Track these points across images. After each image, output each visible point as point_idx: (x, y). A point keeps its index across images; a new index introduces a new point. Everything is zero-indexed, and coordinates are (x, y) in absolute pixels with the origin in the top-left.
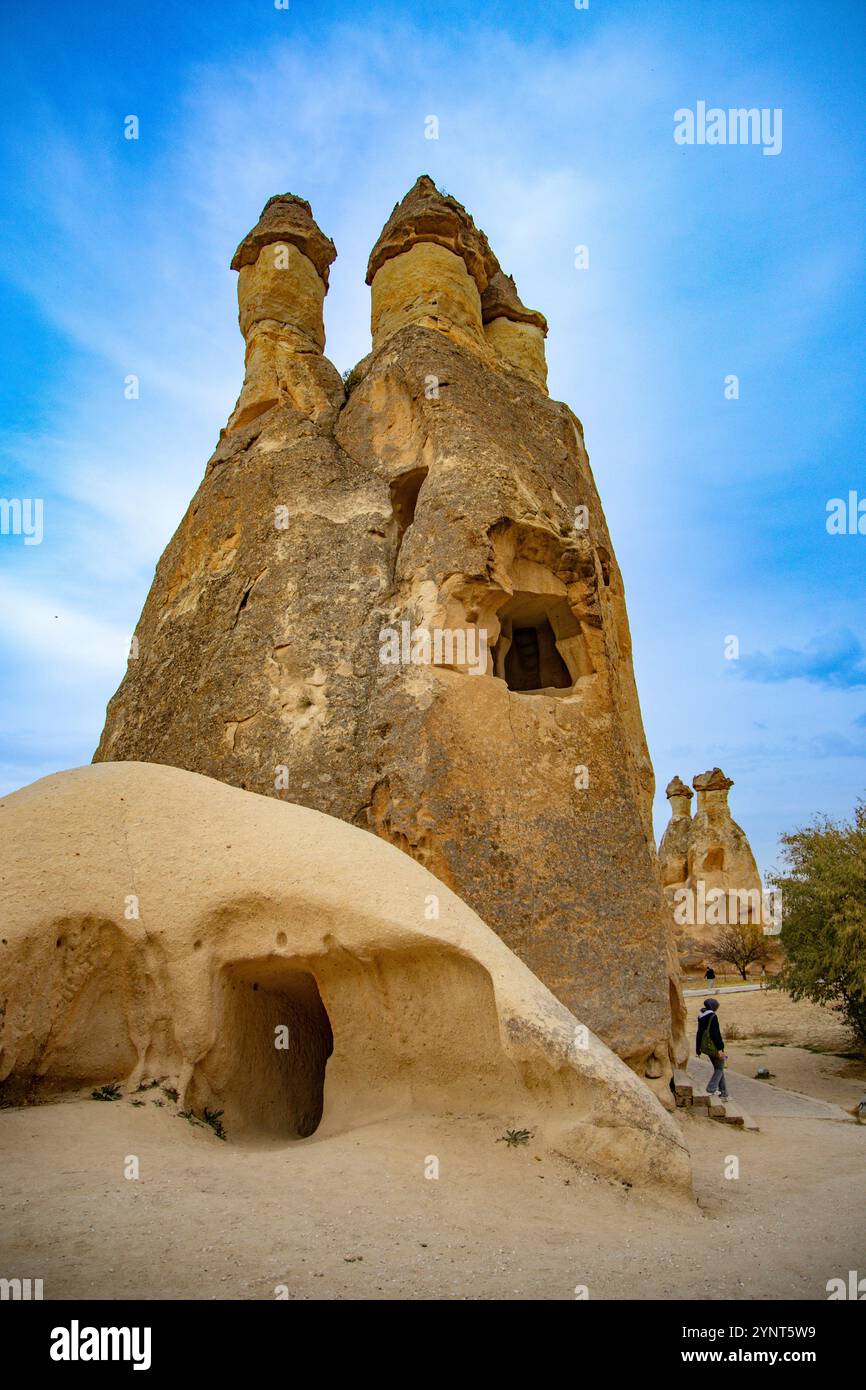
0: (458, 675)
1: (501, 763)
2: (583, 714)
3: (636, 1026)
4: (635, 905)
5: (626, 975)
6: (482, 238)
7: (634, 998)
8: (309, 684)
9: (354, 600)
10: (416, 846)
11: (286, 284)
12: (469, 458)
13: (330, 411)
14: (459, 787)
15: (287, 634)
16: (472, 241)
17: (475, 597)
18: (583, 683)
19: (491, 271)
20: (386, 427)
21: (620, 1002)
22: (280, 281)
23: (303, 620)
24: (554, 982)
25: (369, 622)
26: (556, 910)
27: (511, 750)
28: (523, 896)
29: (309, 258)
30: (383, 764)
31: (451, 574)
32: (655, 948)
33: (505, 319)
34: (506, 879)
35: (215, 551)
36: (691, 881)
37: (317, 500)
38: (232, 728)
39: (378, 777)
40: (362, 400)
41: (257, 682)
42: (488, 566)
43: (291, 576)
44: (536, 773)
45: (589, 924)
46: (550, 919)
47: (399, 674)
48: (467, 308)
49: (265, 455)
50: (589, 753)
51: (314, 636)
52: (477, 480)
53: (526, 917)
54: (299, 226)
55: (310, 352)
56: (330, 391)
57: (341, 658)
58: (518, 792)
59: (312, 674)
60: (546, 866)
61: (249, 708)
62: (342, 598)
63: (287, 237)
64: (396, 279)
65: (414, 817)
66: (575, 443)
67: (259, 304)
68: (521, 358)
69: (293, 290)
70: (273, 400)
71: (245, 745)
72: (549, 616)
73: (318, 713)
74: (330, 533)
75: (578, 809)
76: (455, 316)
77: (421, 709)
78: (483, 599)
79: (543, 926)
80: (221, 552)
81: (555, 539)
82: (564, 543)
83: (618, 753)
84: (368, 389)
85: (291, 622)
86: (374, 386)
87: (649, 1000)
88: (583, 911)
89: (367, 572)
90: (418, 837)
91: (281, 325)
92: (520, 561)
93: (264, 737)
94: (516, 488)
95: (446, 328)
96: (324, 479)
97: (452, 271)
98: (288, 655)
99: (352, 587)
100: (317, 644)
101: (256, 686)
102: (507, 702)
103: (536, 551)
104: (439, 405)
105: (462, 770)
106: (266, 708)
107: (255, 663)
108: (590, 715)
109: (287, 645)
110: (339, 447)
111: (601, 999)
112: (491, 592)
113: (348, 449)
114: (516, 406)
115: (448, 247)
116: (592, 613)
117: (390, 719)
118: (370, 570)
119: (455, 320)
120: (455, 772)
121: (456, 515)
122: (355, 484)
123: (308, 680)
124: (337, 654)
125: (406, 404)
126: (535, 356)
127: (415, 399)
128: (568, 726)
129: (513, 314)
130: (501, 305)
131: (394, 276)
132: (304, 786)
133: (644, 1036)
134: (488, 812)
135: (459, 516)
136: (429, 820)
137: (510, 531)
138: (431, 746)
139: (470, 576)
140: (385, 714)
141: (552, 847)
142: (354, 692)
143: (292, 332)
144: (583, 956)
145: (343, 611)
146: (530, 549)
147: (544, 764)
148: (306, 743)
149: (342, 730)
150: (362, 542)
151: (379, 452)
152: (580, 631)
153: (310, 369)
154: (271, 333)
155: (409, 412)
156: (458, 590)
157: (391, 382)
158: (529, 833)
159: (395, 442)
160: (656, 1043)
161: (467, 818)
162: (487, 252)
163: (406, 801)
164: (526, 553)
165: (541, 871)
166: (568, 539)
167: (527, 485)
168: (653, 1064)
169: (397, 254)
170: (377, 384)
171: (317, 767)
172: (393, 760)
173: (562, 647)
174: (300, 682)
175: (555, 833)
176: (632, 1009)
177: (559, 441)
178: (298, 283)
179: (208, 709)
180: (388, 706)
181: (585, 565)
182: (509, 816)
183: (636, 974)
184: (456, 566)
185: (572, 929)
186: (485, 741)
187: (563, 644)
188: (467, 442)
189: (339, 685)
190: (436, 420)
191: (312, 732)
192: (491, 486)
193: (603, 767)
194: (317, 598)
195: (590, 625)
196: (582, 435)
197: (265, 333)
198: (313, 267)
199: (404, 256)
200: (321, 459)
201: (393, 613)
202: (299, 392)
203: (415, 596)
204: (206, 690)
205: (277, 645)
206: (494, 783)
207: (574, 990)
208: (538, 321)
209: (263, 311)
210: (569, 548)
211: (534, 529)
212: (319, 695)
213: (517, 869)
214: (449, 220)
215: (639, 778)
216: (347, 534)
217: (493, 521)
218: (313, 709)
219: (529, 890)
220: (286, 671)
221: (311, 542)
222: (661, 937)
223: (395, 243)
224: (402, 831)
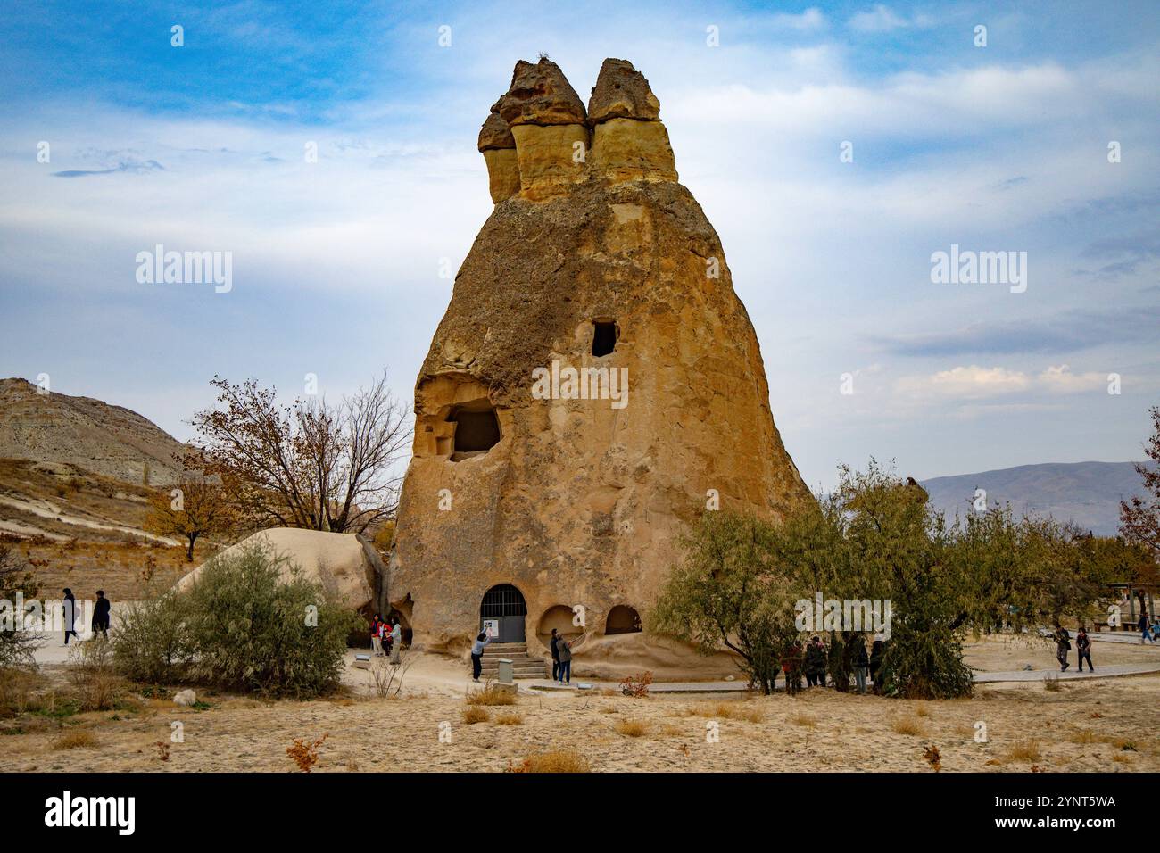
0: (422, 460)
14: (411, 515)
28: (425, 563)
33: (598, 125)
45: (451, 576)
46: (434, 573)
50: (476, 488)
53: (424, 572)
60: (438, 549)
75: (462, 519)
79: (430, 577)
83: (496, 485)
92: (462, 385)
105: (413, 507)
108: (486, 466)
120: (410, 508)
129: (600, 120)
141: (443, 540)
158: (434, 534)
165: (435, 551)
166: (469, 369)
175: (446, 533)
176: (457, 616)
186: (426, 491)
193: (483, 495)
210: (470, 374)
213: (425, 551)
219: (428, 560)
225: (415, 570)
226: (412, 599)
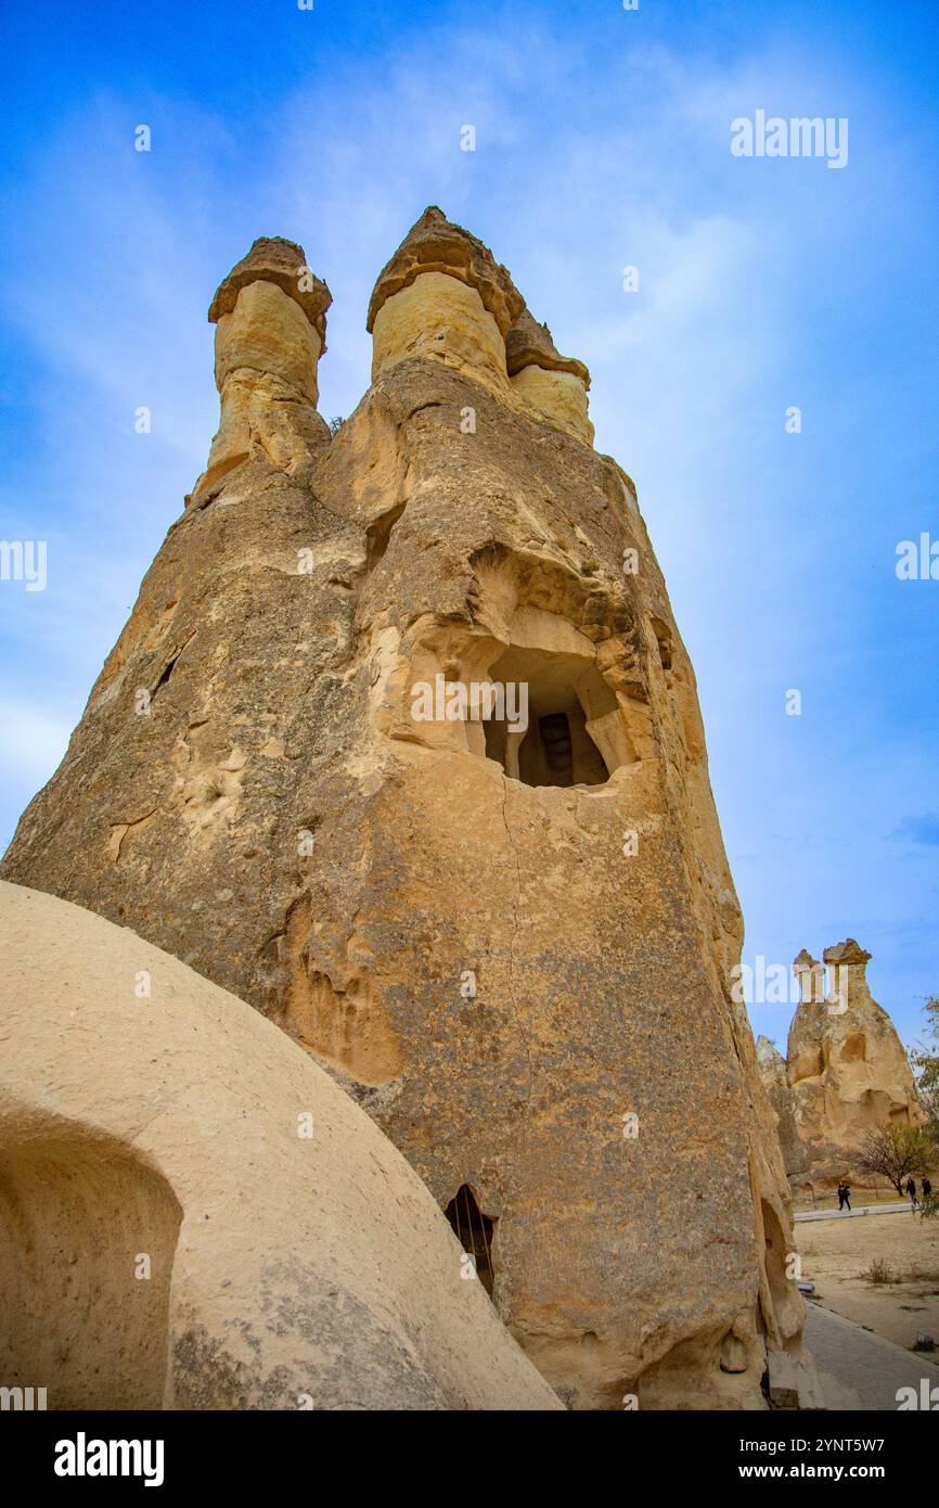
0: (427, 751)
1: (487, 874)
2: (617, 812)
3: (700, 1283)
4: (697, 1089)
5: (682, 1198)
6: (502, 272)
7: (696, 1236)
8: (224, 770)
9: (299, 663)
10: (343, 993)
11: (266, 329)
12: (454, 477)
13: (309, 462)
14: (416, 907)
15: (207, 708)
16: (488, 271)
17: (453, 647)
18: (621, 774)
19: (516, 310)
20: (368, 467)
21: (672, 1244)
22: (259, 325)
23: (229, 690)
24: (561, 1211)
25: (315, 690)
26: (567, 1094)
27: (504, 858)
28: (514, 1071)
29: (296, 300)
30: (306, 873)
31: (418, 616)
32: (731, 1156)
33: (536, 367)
34: (486, 1045)
35: (152, 626)
36: (828, 1074)
37: (272, 551)
38: (119, 832)
39: (297, 892)
40: (343, 441)
41: (161, 772)
42: (468, 602)
43: (223, 639)
44: (541, 890)
46: (559, 1108)
47: (340, 749)
48: (484, 346)
49: (219, 509)
50: (626, 865)
51: (239, 709)
52: (462, 500)
53: (518, 1105)
54: (283, 263)
55: (290, 400)
56: (311, 441)
57: (271, 734)
58: (512, 917)
59: (229, 756)
60: (552, 1026)
61: (143, 806)
62: (284, 662)
63: (268, 275)
64: (398, 317)
65: (342, 949)
66: (623, 499)
67: (234, 350)
68: (556, 409)
69: (276, 335)
70: (243, 454)
71: (133, 855)
72: (577, 691)
73: (228, 806)
74: (282, 587)
75: (608, 945)
76: (468, 354)
77: (365, 795)
78: (466, 650)
79: (546, 1120)
80: (158, 627)
81: (572, 577)
82: (587, 585)
83: (671, 867)
84: (350, 428)
85: (214, 693)
86: (357, 423)
87: (721, 1241)
88: (613, 1096)
89: (322, 629)
90: (346, 979)
91: (260, 374)
92: (526, 609)
93: (158, 844)
94: (515, 510)
95: (456, 365)
96: (286, 529)
97: (464, 304)
98: (204, 735)
99: (298, 647)
100: (242, 719)
101: (159, 777)
102: (500, 790)
103: (548, 595)
104: (425, 427)
105: (424, 882)
106: (166, 804)
107: (162, 748)
108: (628, 814)
109: (204, 723)
110: (315, 499)
111: (641, 1239)
112: (476, 639)
113: (323, 499)
114: (539, 446)
115: (458, 277)
116: (630, 679)
117: (320, 810)
118: (327, 628)
119: (466, 358)
120: (413, 885)
121: (430, 540)
122: (326, 534)
123: (222, 764)
124: (266, 731)
125: (390, 436)
126: (574, 406)
127: (399, 425)
128: (595, 828)
129: (546, 362)
130: (530, 350)
131: (396, 315)
132: (195, 907)
133: (714, 1301)
134: (463, 945)
135: (433, 541)
136: (365, 953)
137: (508, 565)
138: (377, 848)
139: (443, 616)
140: (315, 804)
141: (564, 999)
142: (281, 777)
143: (273, 382)
144: (612, 1169)
145: (283, 677)
146: (538, 592)
147: (555, 877)
148: (205, 847)
149: (255, 827)
150: (319, 594)
151: (358, 497)
152: (617, 706)
153: (288, 418)
154: (246, 382)
155: (393, 445)
156: (427, 636)
157: (375, 414)
158: (527, 977)
159: (378, 483)
160: (734, 1314)
161: (427, 952)
162: (508, 286)
163: (333, 926)
164: (534, 597)
165: (545, 1034)
166: (592, 580)
167: (536, 512)
168: (732, 1349)
169: (399, 290)
170: (360, 420)
171: (215, 880)
172: (320, 867)
173: (594, 729)
174: (212, 767)
175: (570, 978)
176: (692, 1255)
177: (596, 488)
178: (282, 328)
179: (97, 810)
180: (320, 792)
181: (619, 615)
182: (496, 950)
183: (700, 1197)
184: (426, 604)
185: (593, 1126)
186: (464, 842)
187: (596, 726)
188: (455, 459)
189: (261, 769)
190: (420, 443)
191: (215, 831)
192: (481, 505)
193: (647, 886)
194: (250, 663)
195: (631, 697)
196: (635, 496)
197: (239, 382)
198: (300, 310)
199: (407, 291)
200: (287, 508)
201: (346, 677)
202: (274, 444)
203: (373, 648)
204: (98, 787)
205: (192, 722)
206: (473, 903)
207: (596, 1224)
208: (575, 368)
209: (238, 358)
210: (593, 591)
211: (542, 563)
212: (233, 784)
213: (506, 1031)
214: (459, 246)
215: (718, 917)
216: (303, 587)
217: (478, 545)
218: (222, 801)
219: (523, 1063)
220: (197, 755)
221: (255, 596)
222: (740, 1138)
223: (396, 277)
224: (324, 970)
225: (476, 1095)
226: (484, 1207)
